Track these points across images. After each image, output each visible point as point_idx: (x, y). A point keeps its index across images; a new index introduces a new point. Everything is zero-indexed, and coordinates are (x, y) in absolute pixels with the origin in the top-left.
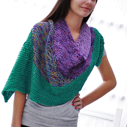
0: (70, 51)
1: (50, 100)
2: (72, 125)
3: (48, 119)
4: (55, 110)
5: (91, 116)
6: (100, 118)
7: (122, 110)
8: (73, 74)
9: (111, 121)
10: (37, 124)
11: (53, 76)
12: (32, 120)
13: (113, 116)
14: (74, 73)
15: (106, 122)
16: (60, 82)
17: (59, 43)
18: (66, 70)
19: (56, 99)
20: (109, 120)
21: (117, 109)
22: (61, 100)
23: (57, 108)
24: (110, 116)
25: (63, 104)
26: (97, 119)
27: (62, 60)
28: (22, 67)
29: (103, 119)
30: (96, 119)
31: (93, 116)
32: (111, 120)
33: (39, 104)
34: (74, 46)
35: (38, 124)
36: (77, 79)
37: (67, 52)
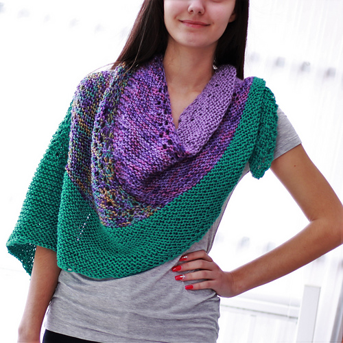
0: (149, 135)
1: (102, 264)
2: (181, 332)
3: (101, 314)
4: (116, 288)
5: (238, 308)
6: (262, 312)
7: (320, 288)
8: (164, 194)
9: (290, 317)
10: (76, 326)
11: (104, 199)
12: (66, 316)
13: (297, 306)
14: (166, 193)
15: (278, 322)
16: (120, 214)
17: (125, 118)
18: (133, 183)
19: (116, 262)
20: (287, 316)
21: (307, 286)
22: (130, 262)
23: (119, 283)
24: (288, 305)
25: (138, 273)
26: (255, 316)
27: (126, 157)
28: (44, 183)
29: (269, 313)
30: (252, 316)
31: (244, 309)
32: (292, 315)
33: (80, 275)
34: (163, 122)
35: (80, 327)
36: (169, 205)
37: (142, 137)
